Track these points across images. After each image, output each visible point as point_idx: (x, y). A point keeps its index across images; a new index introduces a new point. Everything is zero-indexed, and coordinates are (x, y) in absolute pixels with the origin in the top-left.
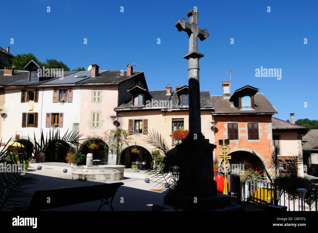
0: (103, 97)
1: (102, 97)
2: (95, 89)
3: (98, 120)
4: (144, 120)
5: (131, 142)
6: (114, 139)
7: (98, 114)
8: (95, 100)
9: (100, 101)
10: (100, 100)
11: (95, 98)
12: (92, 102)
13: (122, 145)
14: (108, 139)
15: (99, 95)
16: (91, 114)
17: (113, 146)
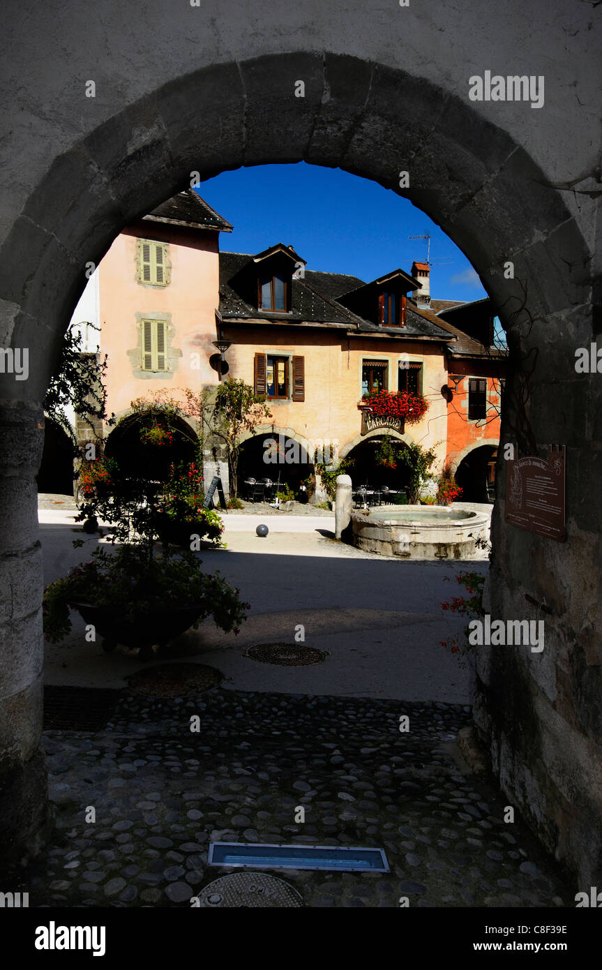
0: (173, 270)
1: (170, 268)
2: (146, 237)
3: (161, 348)
4: (294, 357)
5: (260, 422)
6: (216, 414)
7: (160, 327)
8: (147, 277)
9: (164, 282)
10: (164, 279)
11: (147, 269)
12: (140, 282)
13: (235, 431)
14: (198, 413)
15: (159, 260)
16: (139, 324)
17: (215, 436)
